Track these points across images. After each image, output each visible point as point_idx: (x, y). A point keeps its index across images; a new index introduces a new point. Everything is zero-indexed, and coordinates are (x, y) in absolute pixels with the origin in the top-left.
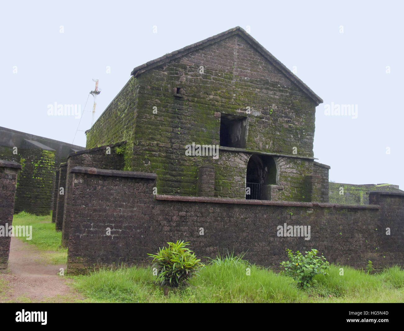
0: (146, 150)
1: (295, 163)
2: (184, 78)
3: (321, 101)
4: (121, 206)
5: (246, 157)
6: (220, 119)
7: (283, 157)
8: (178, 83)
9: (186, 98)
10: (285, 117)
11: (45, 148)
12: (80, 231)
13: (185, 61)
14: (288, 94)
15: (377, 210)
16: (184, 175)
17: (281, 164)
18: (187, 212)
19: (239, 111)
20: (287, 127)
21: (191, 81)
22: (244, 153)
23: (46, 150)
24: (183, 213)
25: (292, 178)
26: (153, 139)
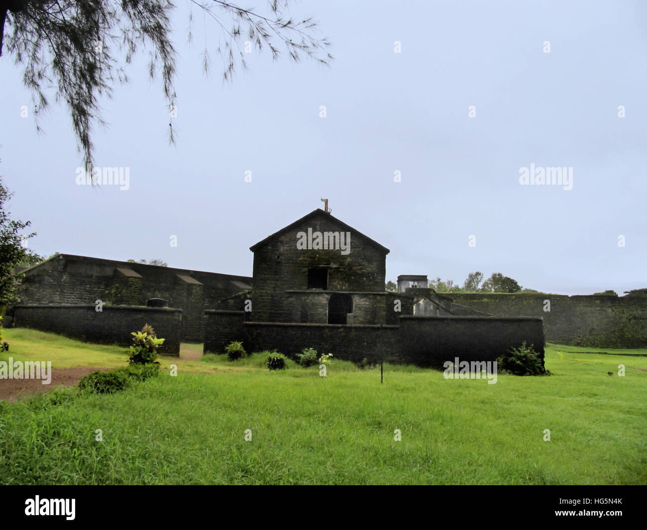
0: (259, 296)
1: (368, 298)
2: (282, 249)
3: (387, 251)
4: (227, 328)
5: (327, 296)
6: (307, 273)
7: (357, 294)
8: (277, 253)
9: (283, 262)
10: (359, 266)
11: (245, 287)
12: (208, 340)
13: (283, 238)
14: (361, 249)
15: (397, 329)
16: (283, 310)
17: (355, 299)
18: (261, 330)
19: (322, 266)
20: (361, 272)
21: (287, 250)
22: (326, 293)
23: (246, 289)
24: (259, 331)
25: (365, 308)
26: (263, 289)
